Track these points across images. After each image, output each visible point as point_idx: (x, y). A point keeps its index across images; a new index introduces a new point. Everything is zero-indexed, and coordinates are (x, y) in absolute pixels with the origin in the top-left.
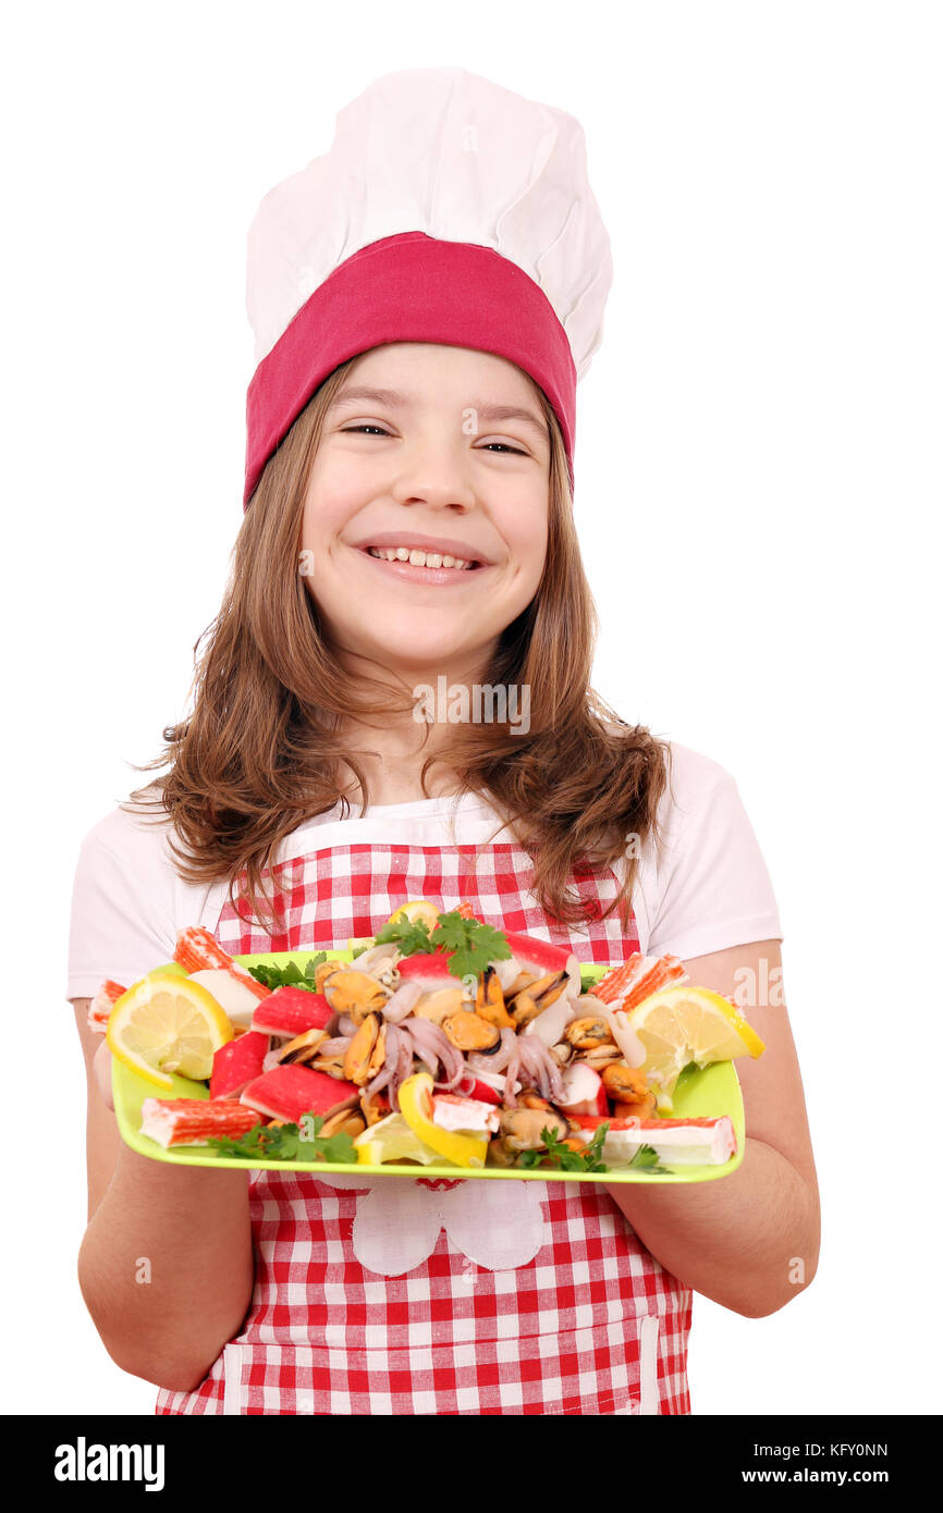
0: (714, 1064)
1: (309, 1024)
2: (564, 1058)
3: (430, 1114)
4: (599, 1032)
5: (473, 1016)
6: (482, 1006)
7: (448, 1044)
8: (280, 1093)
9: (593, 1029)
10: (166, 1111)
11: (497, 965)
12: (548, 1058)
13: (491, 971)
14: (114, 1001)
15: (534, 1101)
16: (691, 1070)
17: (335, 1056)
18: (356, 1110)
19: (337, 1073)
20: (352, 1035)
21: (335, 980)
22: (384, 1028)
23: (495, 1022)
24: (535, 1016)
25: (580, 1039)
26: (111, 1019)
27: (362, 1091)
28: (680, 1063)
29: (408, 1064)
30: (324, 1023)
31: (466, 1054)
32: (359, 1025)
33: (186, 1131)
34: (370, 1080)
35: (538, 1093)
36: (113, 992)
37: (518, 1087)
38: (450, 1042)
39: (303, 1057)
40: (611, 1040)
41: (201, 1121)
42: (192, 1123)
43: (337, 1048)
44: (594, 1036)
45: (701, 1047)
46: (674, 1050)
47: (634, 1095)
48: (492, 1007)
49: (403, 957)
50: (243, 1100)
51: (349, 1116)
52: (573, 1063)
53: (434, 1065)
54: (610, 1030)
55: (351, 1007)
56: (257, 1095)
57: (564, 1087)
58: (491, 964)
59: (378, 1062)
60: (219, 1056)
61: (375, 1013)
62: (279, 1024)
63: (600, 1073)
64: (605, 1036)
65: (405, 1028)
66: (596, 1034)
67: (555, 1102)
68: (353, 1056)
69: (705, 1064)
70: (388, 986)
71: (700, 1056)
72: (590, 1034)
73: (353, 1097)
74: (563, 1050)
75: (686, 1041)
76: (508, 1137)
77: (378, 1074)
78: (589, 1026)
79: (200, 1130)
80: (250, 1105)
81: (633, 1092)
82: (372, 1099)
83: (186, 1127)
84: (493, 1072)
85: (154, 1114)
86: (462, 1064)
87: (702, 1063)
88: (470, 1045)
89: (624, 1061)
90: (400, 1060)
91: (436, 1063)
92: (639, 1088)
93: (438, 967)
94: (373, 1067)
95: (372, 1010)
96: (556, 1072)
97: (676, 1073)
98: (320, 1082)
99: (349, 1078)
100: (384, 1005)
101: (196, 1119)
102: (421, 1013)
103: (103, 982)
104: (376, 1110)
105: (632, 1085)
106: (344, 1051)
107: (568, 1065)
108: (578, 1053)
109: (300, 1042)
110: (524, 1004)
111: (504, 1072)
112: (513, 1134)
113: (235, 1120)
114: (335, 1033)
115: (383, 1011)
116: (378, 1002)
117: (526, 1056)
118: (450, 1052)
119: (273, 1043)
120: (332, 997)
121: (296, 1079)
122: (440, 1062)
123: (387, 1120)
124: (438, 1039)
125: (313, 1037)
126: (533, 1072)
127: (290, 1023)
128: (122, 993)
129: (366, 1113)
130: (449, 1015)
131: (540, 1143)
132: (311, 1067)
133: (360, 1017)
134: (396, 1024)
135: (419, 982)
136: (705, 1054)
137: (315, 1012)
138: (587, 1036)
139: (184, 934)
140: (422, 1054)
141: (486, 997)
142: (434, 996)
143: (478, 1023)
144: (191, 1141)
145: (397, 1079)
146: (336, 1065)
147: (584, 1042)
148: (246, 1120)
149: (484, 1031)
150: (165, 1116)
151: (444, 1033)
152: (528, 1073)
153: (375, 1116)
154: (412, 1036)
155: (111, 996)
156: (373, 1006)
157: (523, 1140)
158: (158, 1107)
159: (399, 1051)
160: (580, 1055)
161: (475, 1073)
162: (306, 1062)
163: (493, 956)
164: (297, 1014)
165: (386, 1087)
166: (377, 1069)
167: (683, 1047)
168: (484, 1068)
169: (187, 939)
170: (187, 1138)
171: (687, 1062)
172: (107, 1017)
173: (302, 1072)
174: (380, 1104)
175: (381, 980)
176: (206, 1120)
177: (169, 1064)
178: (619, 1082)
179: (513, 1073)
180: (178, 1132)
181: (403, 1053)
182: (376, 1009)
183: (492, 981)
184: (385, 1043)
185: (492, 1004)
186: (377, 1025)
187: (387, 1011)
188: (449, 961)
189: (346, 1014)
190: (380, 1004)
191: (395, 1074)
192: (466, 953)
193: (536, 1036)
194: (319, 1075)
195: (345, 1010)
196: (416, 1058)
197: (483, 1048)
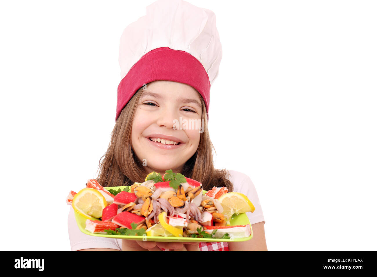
0: (241, 214)
1: (130, 201)
2: (201, 210)
3: (168, 222)
4: (210, 203)
5: (177, 197)
6: (179, 195)
7: (170, 205)
8: (123, 219)
9: (209, 203)
10: (93, 223)
11: (182, 184)
12: (197, 209)
13: (181, 186)
14: (74, 196)
15: (194, 221)
16: (234, 215)
17: (138, 209)
18: (145, 224)
19: (139, 214)
20: (143, 204)
21: (137, 189)
22: (152, 201)
23: (183, 199)
24: (193, 198)
25: (205, 205)
26: (73, 201)
27: (146, 218)
28: (232, 213)
29: (159, 210)
30: (134, 201)
31: (175, 208)
32: (145, 201)
33: (98, 229)
34: (149, 215)
35: (195, 219)
36: (73, 194)
37: (190, 217)
38: (171, 205)
39: (129, 210)
40: (214, 206)
41: (102, 226)
42: (100, 227)
43: (139, 207)
44: (209, 205)
45: (238, 209)
46: (231, 209)
47: (221, 220)
48: (181, 195)
49: (155, 183)
50: (113, 221)
51: (143, 225)
52: (204, 212)
53: (167, 211)
54: (213, 203)
55: (142, 196)
56: (117, 220)
57: (202, 218)
58: (181, 184)
59: (151, 210)
60: (104, 211)
61: (149, 197)
62: (121, 201)
63: (212, 214)
64: (212, 204)
65: (158, 201)
66: (210, 204)
67: (200, 222)
68: (144, 209)
69: (238, 214)
70: (152, 190)
71: (237, 211)
72: (208, 204)
73: (144, 220)
74: (201, 208)
75: (234, 207)
76: (188, 230)
77: (151, 213)
78: (208, 202)
79: (102, 229)
80: (115, 222)
81: (221, 219)
82: (149, 220)
83: (98, 228)
84: (183, 213)
85: (89, 224)
86: (174, 211)
87: (237, 213)
88: (176, 206)
89: (217, 211)
90: (157, 210)
91: (167, 210)
92: (222, 218)
93: (166, 185)
94: (149, 212)
95: (148, 196)
96: (200, 214)
97: (231, 215)
98: (134, 216)
99: (143, 215)
100: (152, 195)
101: (101, 225)
102: (162, 197)
103: (70, 191)
104: (150, 223)
105: (220, 218)
106: (141, 208)
107: (202, 212)
108: (205, 209)
109: (127, 206)
110: (191, 195)
111: (186, 213)
112: (189, 229)
113: (111, 226)
114: (137, 203)
115: (151, 196)
116: (150, 194)
117: (191, 209)
118: (171, 207)
119: (119, 207)
120: (137, 193)
121: (127, 215)
122: (168, 210)
123: (154, 226)
124: (167, 204)
125: (131, 204)
126: (193, 213)
127: (125, 201)
128: (75, 194)
129: (147, 224)
130: (170, 197)
131: (197, 232)
132: (131, 213)
133: (145, 198)
134: (155, 200)
135: (161, 189)
136: (239, 211)
137: (132, 198)
138: (207, 204)
139: (90, 181)
140: (163, 208)
141: (180, 193)
142: (166, 193)
143: (178, 199)
144: (99, 232)
145: (156, 215)
146: (139, 211)
147: (207, 206)
148: (114, 227)
149: (180, 201)
150: (92, 224)
151: (169, 202)
152: (192, 214)
153: (150, 225)
154: (160, 203)
155: (72, 195)
156: (149, 195)
157: (192, 231)
158: (90, 222)
159: (157, 207)
160: (205, 210)
161: (177, 213)
162: (130, 211)
163: (181, 182)
164: (127, 198)
165: (153, 217)
166: (151, 212)
167: (233, 209)
168: (180, 212)
169: (90, 182)
170: (99, 231)
171: (234, 213)
172: (72, 201)
173: (129, 213)
174: (152, 222)
175: (150, 188)
176: (103, 226)
177: (90, 213)
178: (217, 217)
179: (188, 213)
180: (96, 229)
181: (158, 208)
182: (150, 196)
183: (181, 188)
184: (153, 205)
185: (182, 195)
186: (150, 200)
187: (152, 196)
188: (170, 183)
189: (141, 198)
190: (151, 195)
191: (156, 213)
192: (174, 181)
193: (194, 204)
194: (134, 215)
195: (141, 197)
196: (161, 209)
197: (180, 206)
